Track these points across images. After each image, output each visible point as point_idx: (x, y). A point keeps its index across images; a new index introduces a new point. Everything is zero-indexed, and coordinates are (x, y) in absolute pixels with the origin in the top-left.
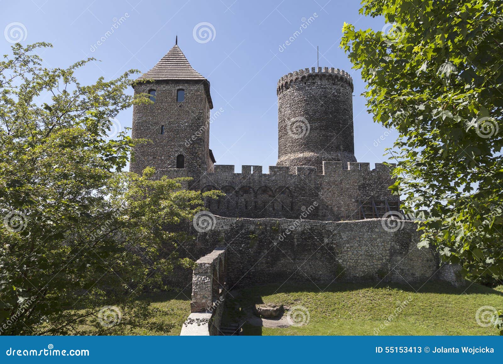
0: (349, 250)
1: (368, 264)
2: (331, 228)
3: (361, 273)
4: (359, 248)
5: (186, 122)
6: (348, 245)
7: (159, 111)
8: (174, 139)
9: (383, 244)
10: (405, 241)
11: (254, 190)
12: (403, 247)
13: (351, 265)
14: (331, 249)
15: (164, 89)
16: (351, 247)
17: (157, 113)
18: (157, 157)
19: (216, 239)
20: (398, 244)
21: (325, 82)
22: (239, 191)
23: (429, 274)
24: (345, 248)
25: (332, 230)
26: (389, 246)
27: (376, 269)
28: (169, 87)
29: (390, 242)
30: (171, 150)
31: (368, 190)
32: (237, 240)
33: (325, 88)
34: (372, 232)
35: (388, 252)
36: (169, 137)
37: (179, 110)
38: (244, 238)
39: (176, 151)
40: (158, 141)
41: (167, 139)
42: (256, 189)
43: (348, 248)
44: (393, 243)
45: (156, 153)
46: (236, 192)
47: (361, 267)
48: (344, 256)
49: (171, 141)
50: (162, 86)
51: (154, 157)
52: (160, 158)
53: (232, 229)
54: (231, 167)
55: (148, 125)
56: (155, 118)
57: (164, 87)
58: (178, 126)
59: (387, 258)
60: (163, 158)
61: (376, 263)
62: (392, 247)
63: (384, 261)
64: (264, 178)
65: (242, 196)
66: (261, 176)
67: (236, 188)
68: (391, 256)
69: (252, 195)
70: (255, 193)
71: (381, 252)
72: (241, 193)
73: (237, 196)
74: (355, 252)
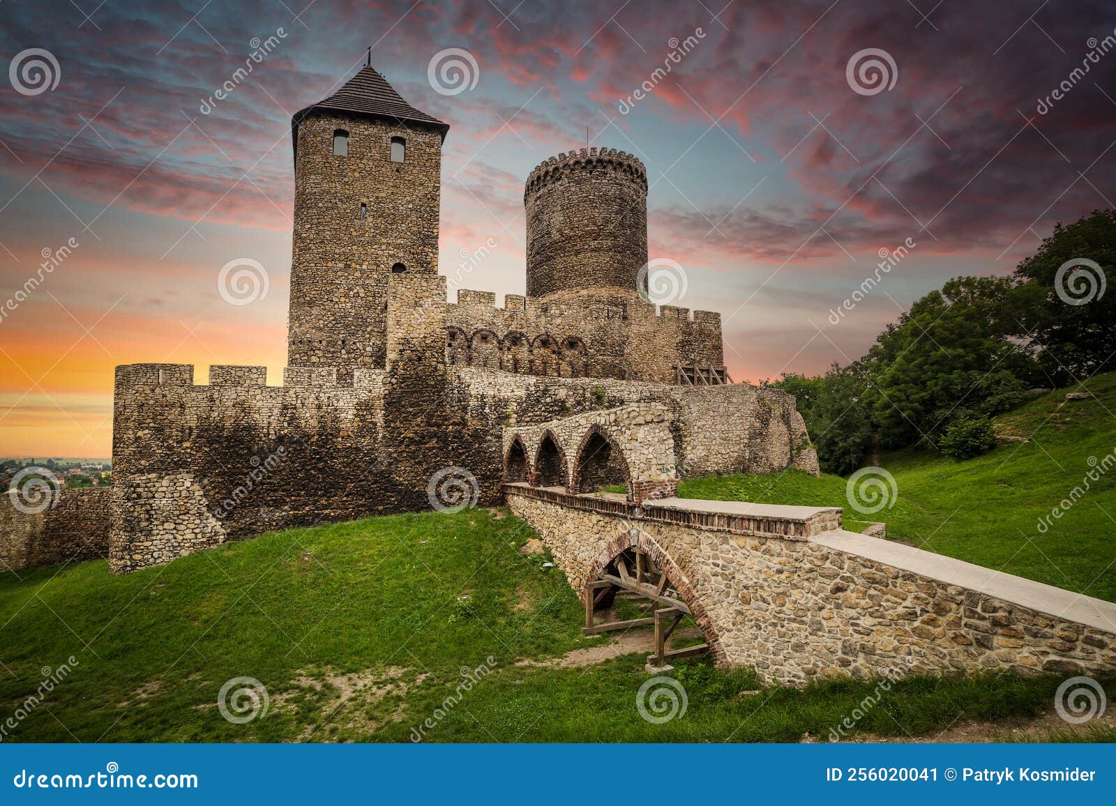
0: (700, 430)
1: (724, 452)
2: (677, 396)
3: (714, 466)
5: (409, 202)
6: (700, 424)
7: (357, 175)
8: (386, 231)
9: (741, 421)
10: (765, 417)
11: (528, 341)
12: (762, 426)
13: (703, 454)
15: (366, 133)
16: (703, 426)
17: (351, 179)
18: (353, 265)
19: (503, 413)
20: (757, 421)
21: (620, 175)
22: (503, 341)
24: (696, 427)
25: (678, 400)
26: (748, 424)
27: (731, 459)
28: (376, 130)
29: (749, 419)
30: (380, 252)
31: (689, 350)
32: (537, 416)
33: (621, 185)
34: (730, 402)
35: (746, 432)
36: (376, 228)
37: (395, 178)
38: (549, 412)
39: (391, 256)
40: (354, 233)
41: (372, 231)
42: (531, 339)
44: (753, 419)
45: (351, 258)
46: (500, 342)
47: (715, 457)
48: (694, 440)
49: (381, 235)
50: (362, 127)
51: (346, 264)
52: (358, 267)
53: (529, 396)
54: (490, 297)
55: (333, 201)
56: (347, 187)
57: (366, 129)
58: (394, 208)
59: (746, 441)
60: (364, 267)
61: (732, 450)
62: (752, 426)
63: (742, 446)
64: (543, 320)
65: (509, 349)
66: (540, 316)
67: (499, 334)
68: (750, 439)
69: (525, 349)
70: (531, 345)
71: (738, 433)
72: (507, 343)
73: (501, 349)
74: (708, 434)
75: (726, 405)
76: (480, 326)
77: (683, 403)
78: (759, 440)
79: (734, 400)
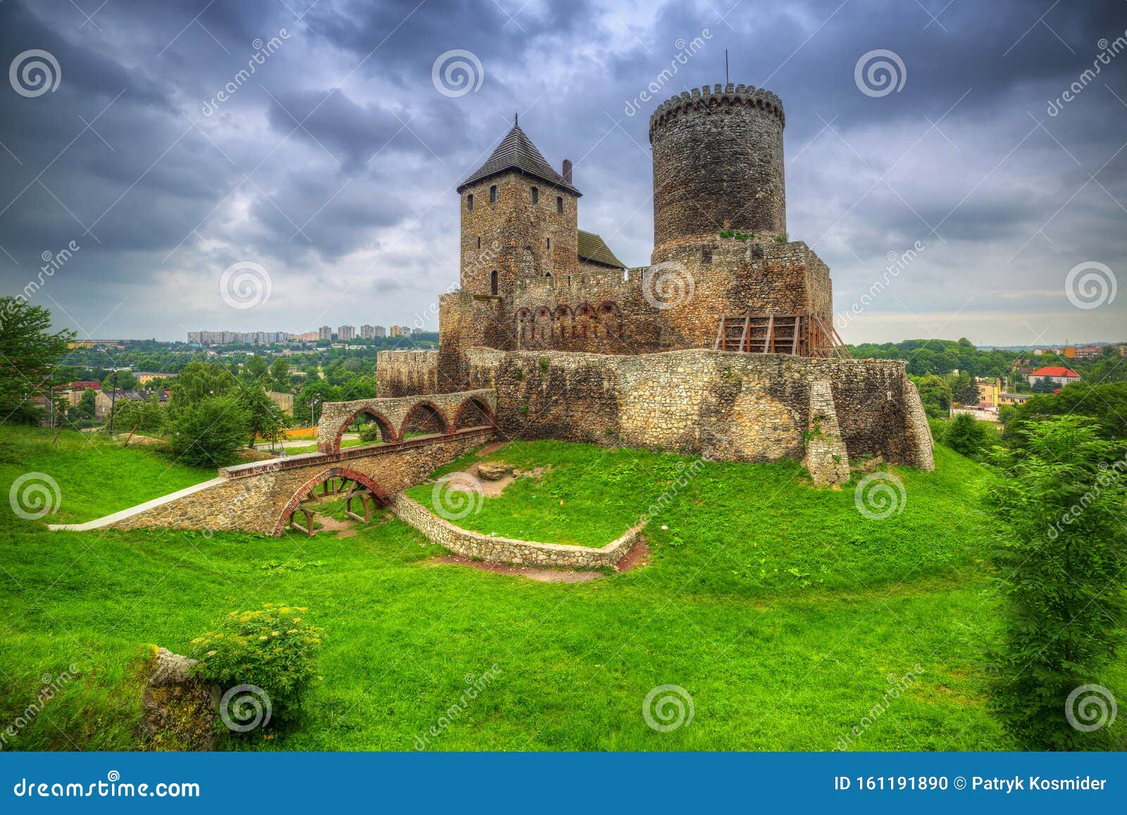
0: (636, 400)
1: (664, 426)
2: (612, 365)
3: (653, 439)
4: (651, 398)
6: (636, 393)
9: (689, 394)
10: (728, 391)
11: (571, 310)
12: (723, 401)
13: (639, 425)
14: (613, 398)
16: (640, 396)
19: (487, 377)
20: (713, 395)
22: (554, 313)
23: (775, 453)
24: (632, 397)
26: (699, 397)
27: (675, 436)
29: (700, 392)
30: (486, 266)
31: (745, 296)
34: (673, 372)
35: (696, 408)
36: (484, 251)
39: (491, 267)
40: (476, 258)
42: (574, 309)
43: (635, 398)
44: (706, 393)
46: (552, 314)
47: (654, 430)
48: (630, 410)
53: (501, 365)
59: (695, 418)
60: (480, 277)
61: (675, 425)
62: (704, 400)
63: (689, 423)
64: (583, 291)
65: (559, 319)
66: (580, 289)
67: (552, 308)
68: (701, 416)
69: (570, 317)
70: (573, 314)
71: (683, 407)
72: (557, 315)
73: (552, 320)
74: (646, 405)
75: (668, 375)
76: (540, 304)
77: (619, 372)
78: (713, 419)
79: (680, 370)
